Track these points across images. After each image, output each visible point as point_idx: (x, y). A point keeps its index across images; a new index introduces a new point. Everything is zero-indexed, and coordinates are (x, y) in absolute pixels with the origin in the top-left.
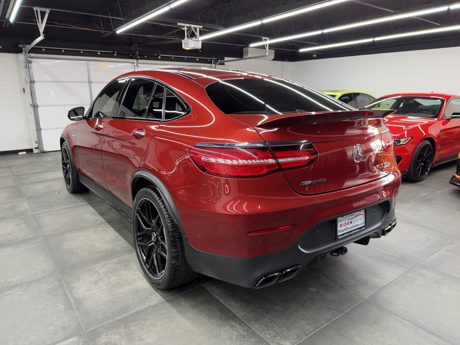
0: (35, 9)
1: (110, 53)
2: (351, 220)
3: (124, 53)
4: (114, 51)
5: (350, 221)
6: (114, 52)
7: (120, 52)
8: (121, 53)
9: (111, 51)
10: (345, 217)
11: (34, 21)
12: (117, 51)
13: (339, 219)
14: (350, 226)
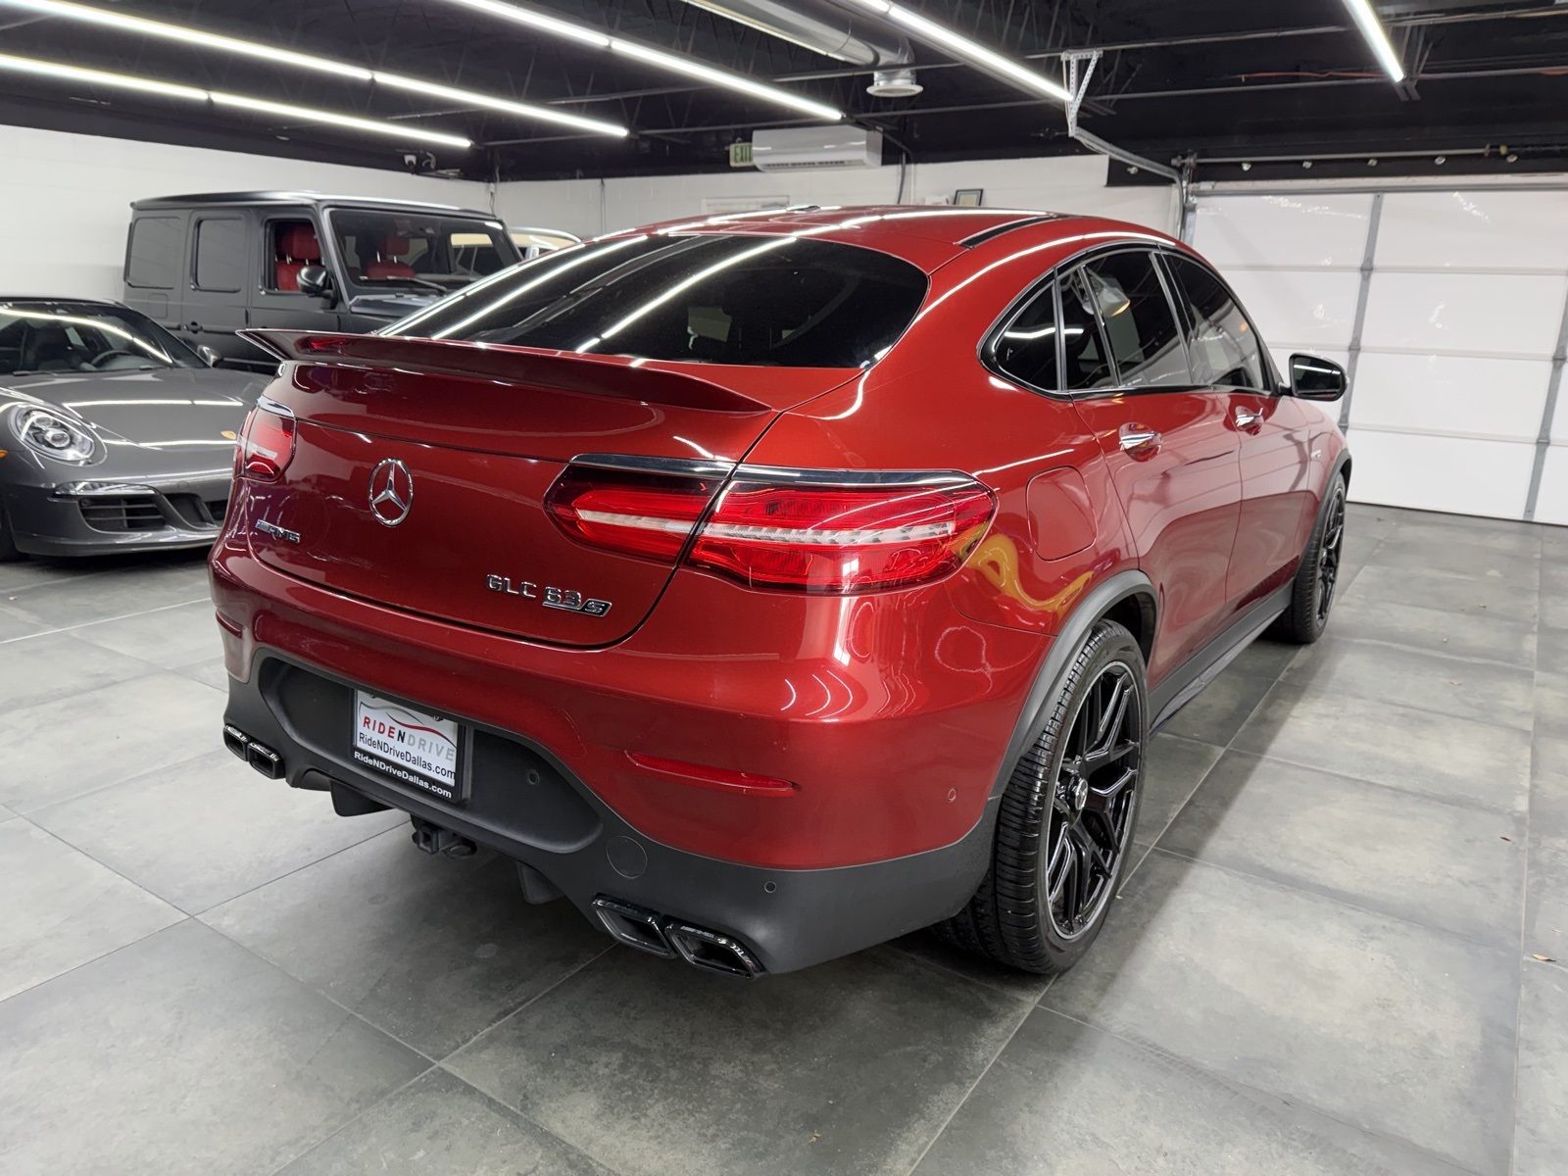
0: (1064, 57)
1: (1481, 155)
2: (403, 729)
3: (1543, 149)
4: (1498, 147)
5: (398, 728)
6: (1494, 150)
7: (1527, 146)
8: (1530, 149)
9: (1484, 147)
10: (379, 701)
11: (1240, 79)
12: (1509, 147)
13: (362, 696)
14: (393, 743)
